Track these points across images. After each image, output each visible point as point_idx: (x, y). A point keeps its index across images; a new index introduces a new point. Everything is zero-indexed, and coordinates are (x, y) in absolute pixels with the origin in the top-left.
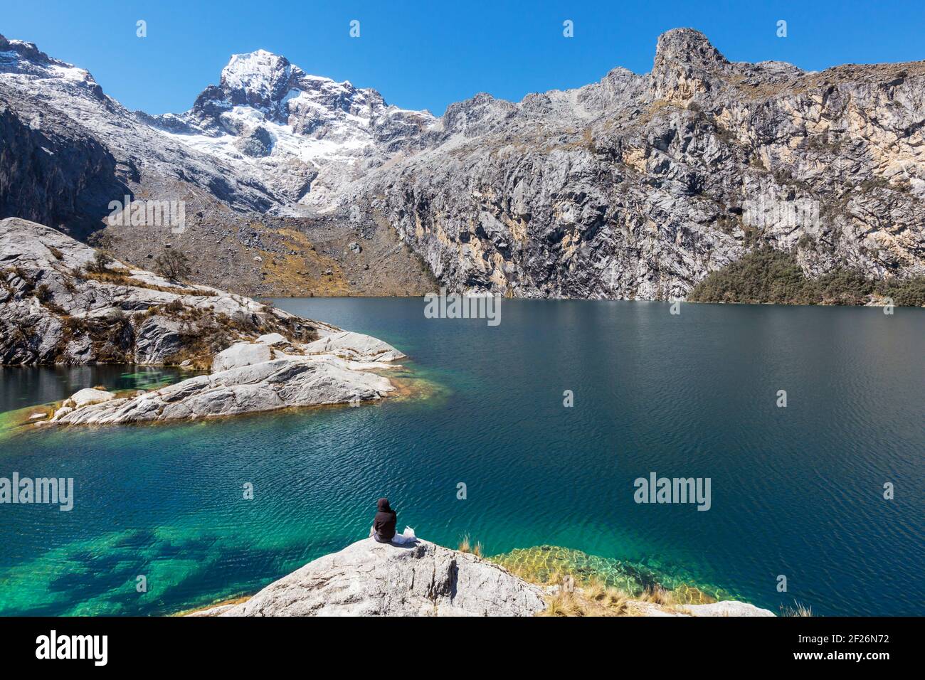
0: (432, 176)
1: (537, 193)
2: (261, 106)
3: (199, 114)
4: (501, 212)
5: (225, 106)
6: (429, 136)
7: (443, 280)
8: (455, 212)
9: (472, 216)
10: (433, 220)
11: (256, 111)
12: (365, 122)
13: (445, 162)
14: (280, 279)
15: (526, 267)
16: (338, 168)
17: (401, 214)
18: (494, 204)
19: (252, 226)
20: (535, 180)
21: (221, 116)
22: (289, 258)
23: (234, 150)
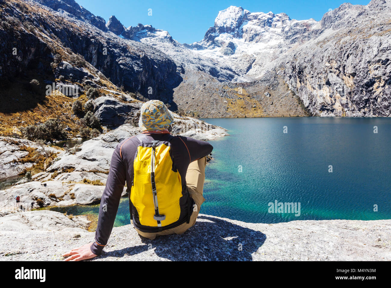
0: (305, 57)
1: (360, 61)
2: (231, 32)
3: (206, 40)
4: (340, 73)
5: (216, 35)
6: (312, 32)
7: (309, 108)
8: (316, 74)
9: (324, 76)
10: (305, 79)
11: (229, 35)
12: (279, 31)
13: (313, 49)
14: (233, 110)
15: (353, 101)
16: (265, 55)
17: (290, 77)
18: (337, 69)
19: (224, 88)
20: (359, 54)
21: (214, 40)
22: (238, 101)
23: (220, 54)
